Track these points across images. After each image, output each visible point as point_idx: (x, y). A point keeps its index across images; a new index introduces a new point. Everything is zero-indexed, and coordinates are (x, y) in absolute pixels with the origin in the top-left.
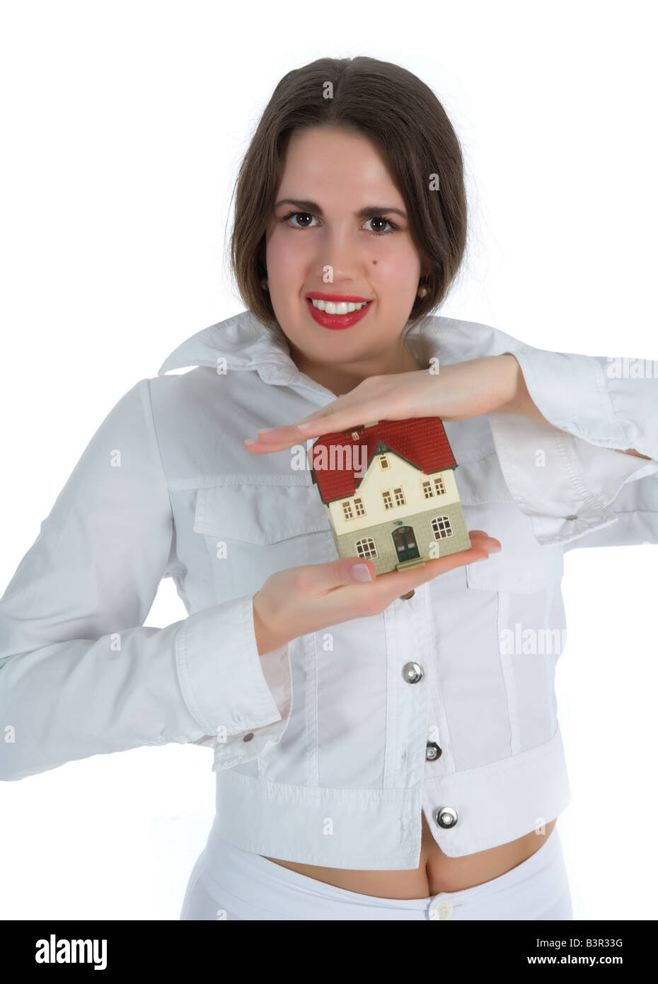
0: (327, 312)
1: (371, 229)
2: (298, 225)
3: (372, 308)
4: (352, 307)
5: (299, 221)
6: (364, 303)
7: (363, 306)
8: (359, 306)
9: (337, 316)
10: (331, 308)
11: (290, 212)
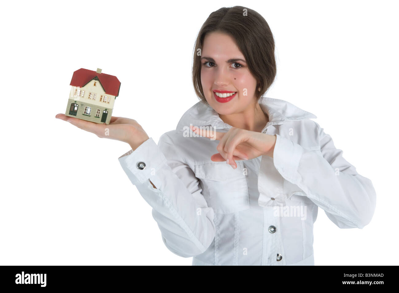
0: (220, 97)
1: (235, 67)
2: (209, 66)
3: (237, 95)
4: (228, 95)
5: (210, 65)
6: (234, 93)
7: (233, 94)
8: (231, 94)
9: (223, 98)
10: (221, 95)
11: (205, 62)
